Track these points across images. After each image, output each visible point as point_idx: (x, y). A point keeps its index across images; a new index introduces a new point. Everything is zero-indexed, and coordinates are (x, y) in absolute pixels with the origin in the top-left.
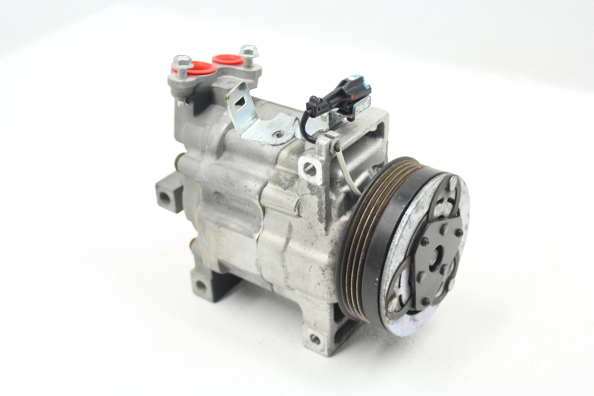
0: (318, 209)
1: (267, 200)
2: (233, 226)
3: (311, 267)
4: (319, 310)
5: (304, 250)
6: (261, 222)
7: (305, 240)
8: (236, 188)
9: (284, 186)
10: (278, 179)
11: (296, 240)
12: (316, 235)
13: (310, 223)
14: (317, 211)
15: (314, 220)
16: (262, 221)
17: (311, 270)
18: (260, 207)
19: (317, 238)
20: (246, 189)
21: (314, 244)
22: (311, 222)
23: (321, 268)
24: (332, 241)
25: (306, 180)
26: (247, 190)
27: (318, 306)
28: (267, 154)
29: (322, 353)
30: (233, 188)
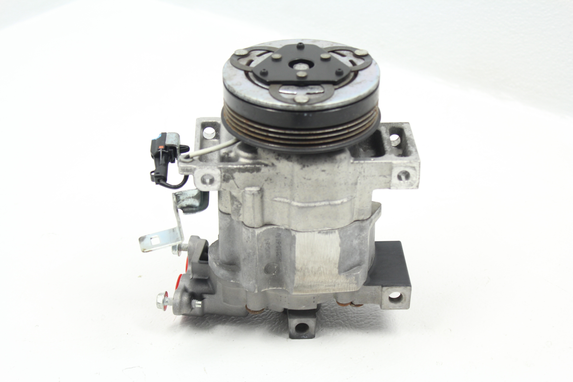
0: (247, 173)
3: (305, 178)
4: (364, 172)
6: (282, 229)
8: (251, 251)
10: (235, 212)
12: (276, 174)
13: (266, 181)
15: (260, 176)
16: (281, 227)
17: (309, 178)
18: (265, 228)
22: (264, 180)
24: (277, 159)
25: (219, 184)
27: (360, 173)
29: (417, 169)
30: (251, 254)
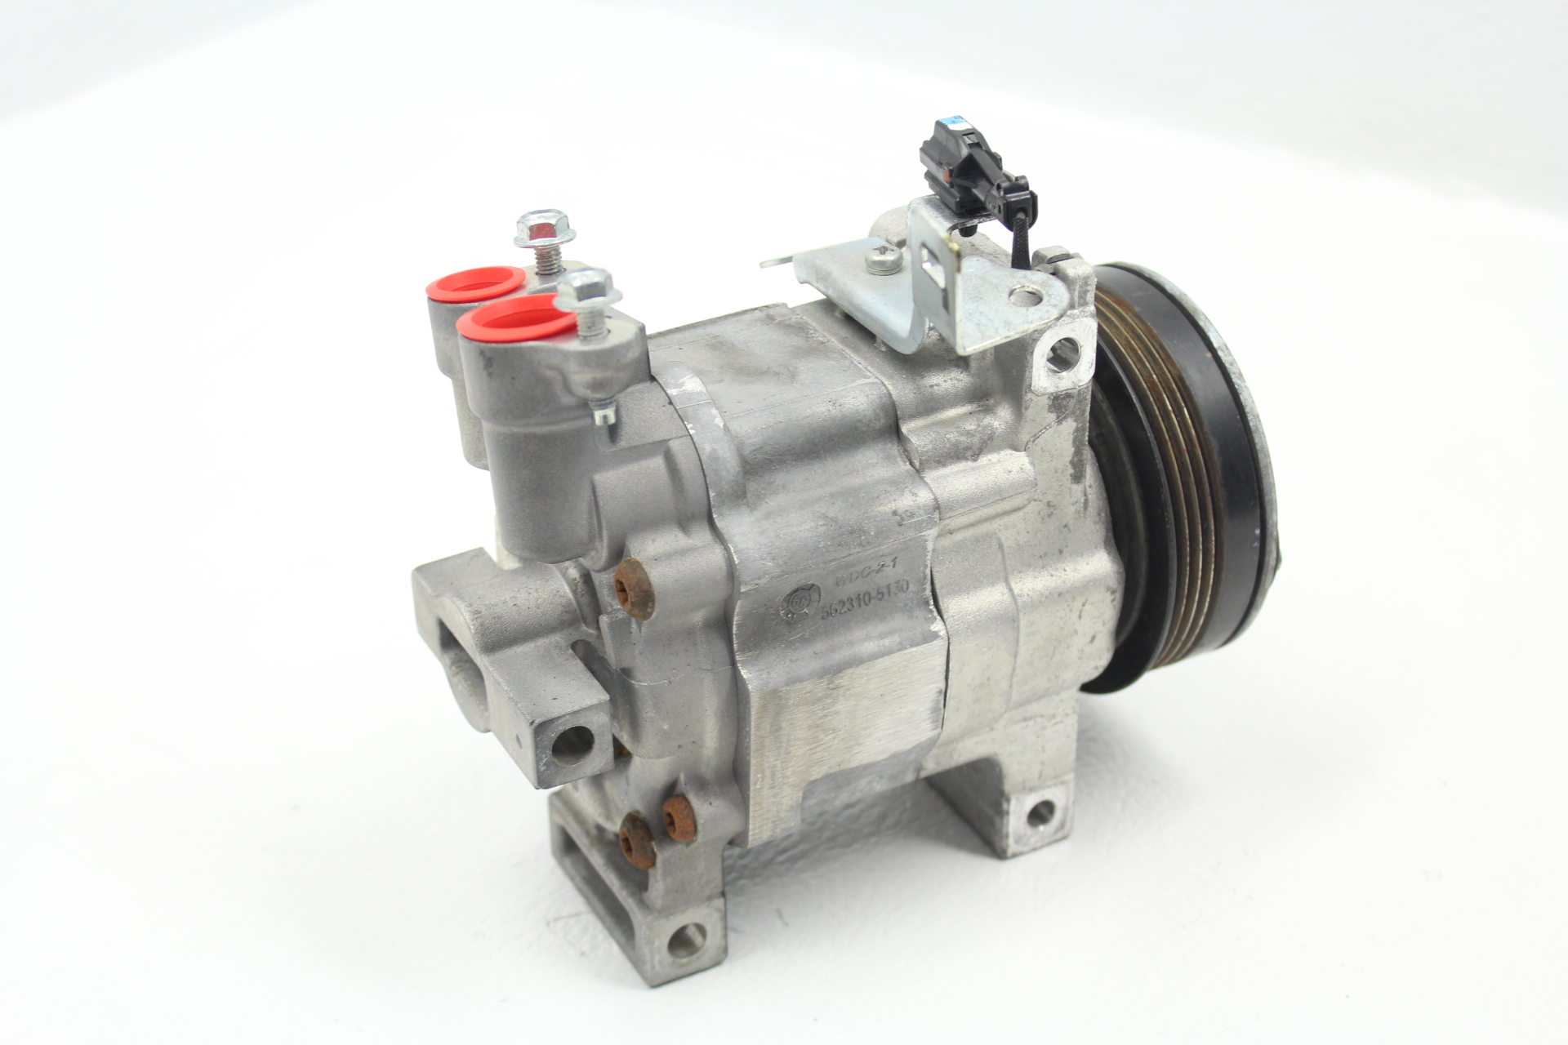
0: (1072, 450)
1: (962, 507)
2: (870, 647)
3: (1082, 608)
5: (1054, 578)
7: (1041, 557)
9: (969, 453)
10: (948, 446)
11: (1020, 572)
12: (1064, 523)
13: (1049, 503)
14: (1069, 458)
15: (1061, 486)
17: (1085, 615)
19: (1066, 529)
20: (898, 518)
21: (1065, 550)
23: (1108, 589)
26: (902, 519)
28: (865, 416)
30: (863, 538)
